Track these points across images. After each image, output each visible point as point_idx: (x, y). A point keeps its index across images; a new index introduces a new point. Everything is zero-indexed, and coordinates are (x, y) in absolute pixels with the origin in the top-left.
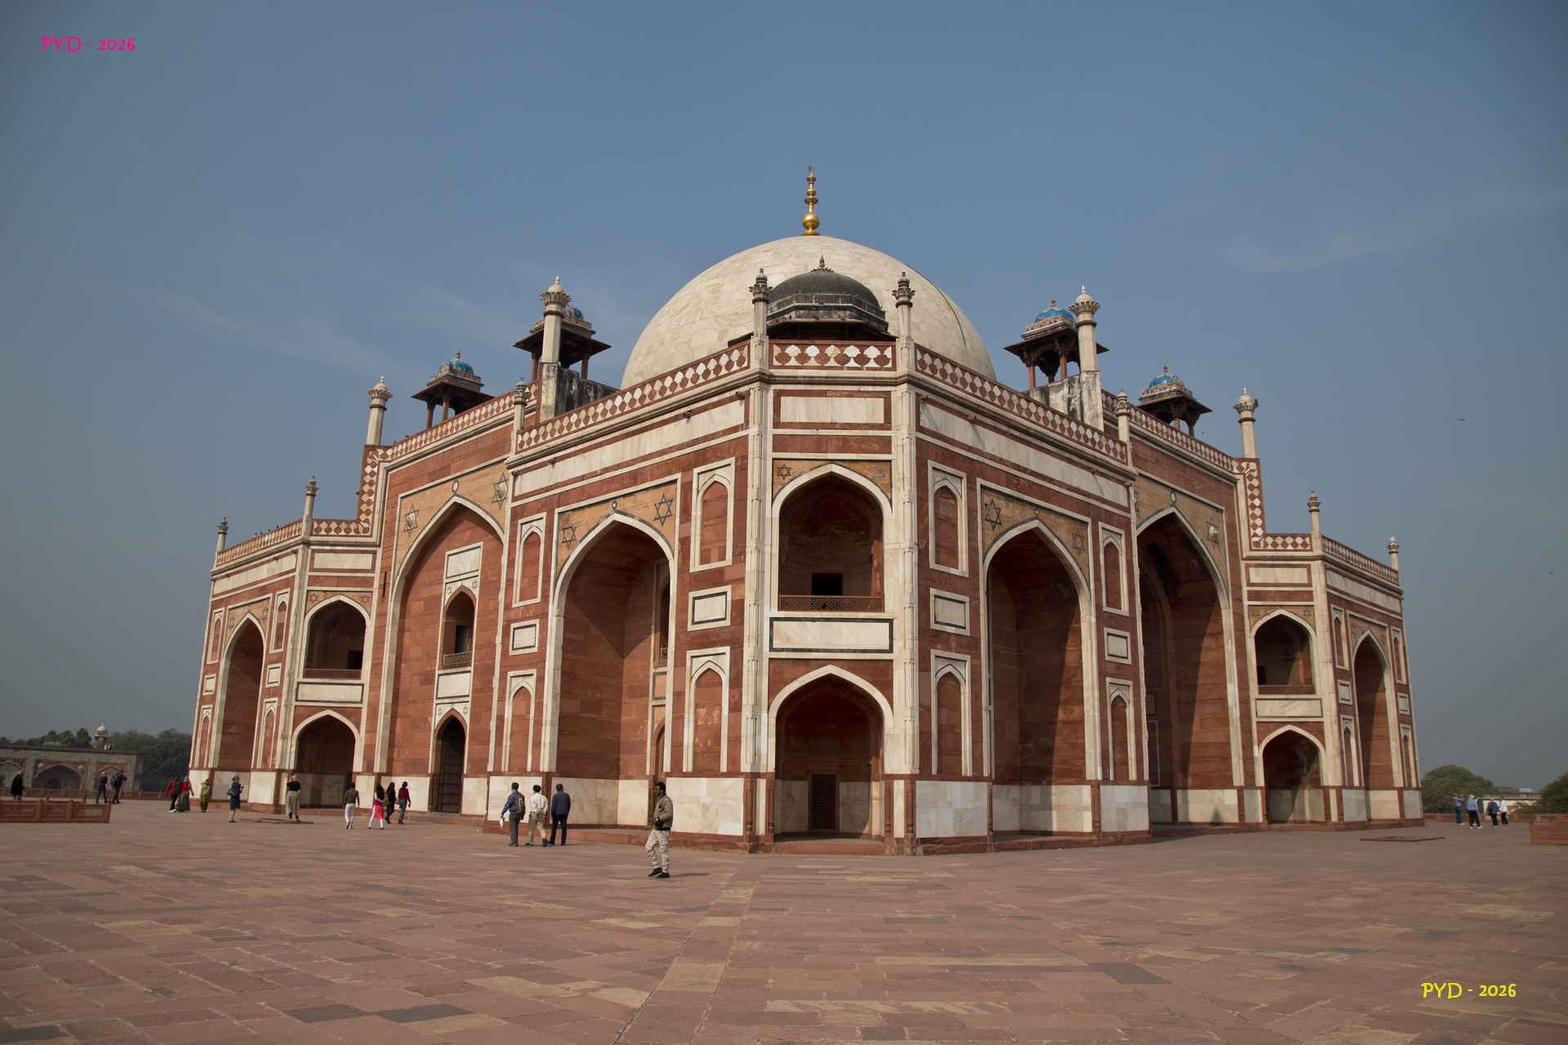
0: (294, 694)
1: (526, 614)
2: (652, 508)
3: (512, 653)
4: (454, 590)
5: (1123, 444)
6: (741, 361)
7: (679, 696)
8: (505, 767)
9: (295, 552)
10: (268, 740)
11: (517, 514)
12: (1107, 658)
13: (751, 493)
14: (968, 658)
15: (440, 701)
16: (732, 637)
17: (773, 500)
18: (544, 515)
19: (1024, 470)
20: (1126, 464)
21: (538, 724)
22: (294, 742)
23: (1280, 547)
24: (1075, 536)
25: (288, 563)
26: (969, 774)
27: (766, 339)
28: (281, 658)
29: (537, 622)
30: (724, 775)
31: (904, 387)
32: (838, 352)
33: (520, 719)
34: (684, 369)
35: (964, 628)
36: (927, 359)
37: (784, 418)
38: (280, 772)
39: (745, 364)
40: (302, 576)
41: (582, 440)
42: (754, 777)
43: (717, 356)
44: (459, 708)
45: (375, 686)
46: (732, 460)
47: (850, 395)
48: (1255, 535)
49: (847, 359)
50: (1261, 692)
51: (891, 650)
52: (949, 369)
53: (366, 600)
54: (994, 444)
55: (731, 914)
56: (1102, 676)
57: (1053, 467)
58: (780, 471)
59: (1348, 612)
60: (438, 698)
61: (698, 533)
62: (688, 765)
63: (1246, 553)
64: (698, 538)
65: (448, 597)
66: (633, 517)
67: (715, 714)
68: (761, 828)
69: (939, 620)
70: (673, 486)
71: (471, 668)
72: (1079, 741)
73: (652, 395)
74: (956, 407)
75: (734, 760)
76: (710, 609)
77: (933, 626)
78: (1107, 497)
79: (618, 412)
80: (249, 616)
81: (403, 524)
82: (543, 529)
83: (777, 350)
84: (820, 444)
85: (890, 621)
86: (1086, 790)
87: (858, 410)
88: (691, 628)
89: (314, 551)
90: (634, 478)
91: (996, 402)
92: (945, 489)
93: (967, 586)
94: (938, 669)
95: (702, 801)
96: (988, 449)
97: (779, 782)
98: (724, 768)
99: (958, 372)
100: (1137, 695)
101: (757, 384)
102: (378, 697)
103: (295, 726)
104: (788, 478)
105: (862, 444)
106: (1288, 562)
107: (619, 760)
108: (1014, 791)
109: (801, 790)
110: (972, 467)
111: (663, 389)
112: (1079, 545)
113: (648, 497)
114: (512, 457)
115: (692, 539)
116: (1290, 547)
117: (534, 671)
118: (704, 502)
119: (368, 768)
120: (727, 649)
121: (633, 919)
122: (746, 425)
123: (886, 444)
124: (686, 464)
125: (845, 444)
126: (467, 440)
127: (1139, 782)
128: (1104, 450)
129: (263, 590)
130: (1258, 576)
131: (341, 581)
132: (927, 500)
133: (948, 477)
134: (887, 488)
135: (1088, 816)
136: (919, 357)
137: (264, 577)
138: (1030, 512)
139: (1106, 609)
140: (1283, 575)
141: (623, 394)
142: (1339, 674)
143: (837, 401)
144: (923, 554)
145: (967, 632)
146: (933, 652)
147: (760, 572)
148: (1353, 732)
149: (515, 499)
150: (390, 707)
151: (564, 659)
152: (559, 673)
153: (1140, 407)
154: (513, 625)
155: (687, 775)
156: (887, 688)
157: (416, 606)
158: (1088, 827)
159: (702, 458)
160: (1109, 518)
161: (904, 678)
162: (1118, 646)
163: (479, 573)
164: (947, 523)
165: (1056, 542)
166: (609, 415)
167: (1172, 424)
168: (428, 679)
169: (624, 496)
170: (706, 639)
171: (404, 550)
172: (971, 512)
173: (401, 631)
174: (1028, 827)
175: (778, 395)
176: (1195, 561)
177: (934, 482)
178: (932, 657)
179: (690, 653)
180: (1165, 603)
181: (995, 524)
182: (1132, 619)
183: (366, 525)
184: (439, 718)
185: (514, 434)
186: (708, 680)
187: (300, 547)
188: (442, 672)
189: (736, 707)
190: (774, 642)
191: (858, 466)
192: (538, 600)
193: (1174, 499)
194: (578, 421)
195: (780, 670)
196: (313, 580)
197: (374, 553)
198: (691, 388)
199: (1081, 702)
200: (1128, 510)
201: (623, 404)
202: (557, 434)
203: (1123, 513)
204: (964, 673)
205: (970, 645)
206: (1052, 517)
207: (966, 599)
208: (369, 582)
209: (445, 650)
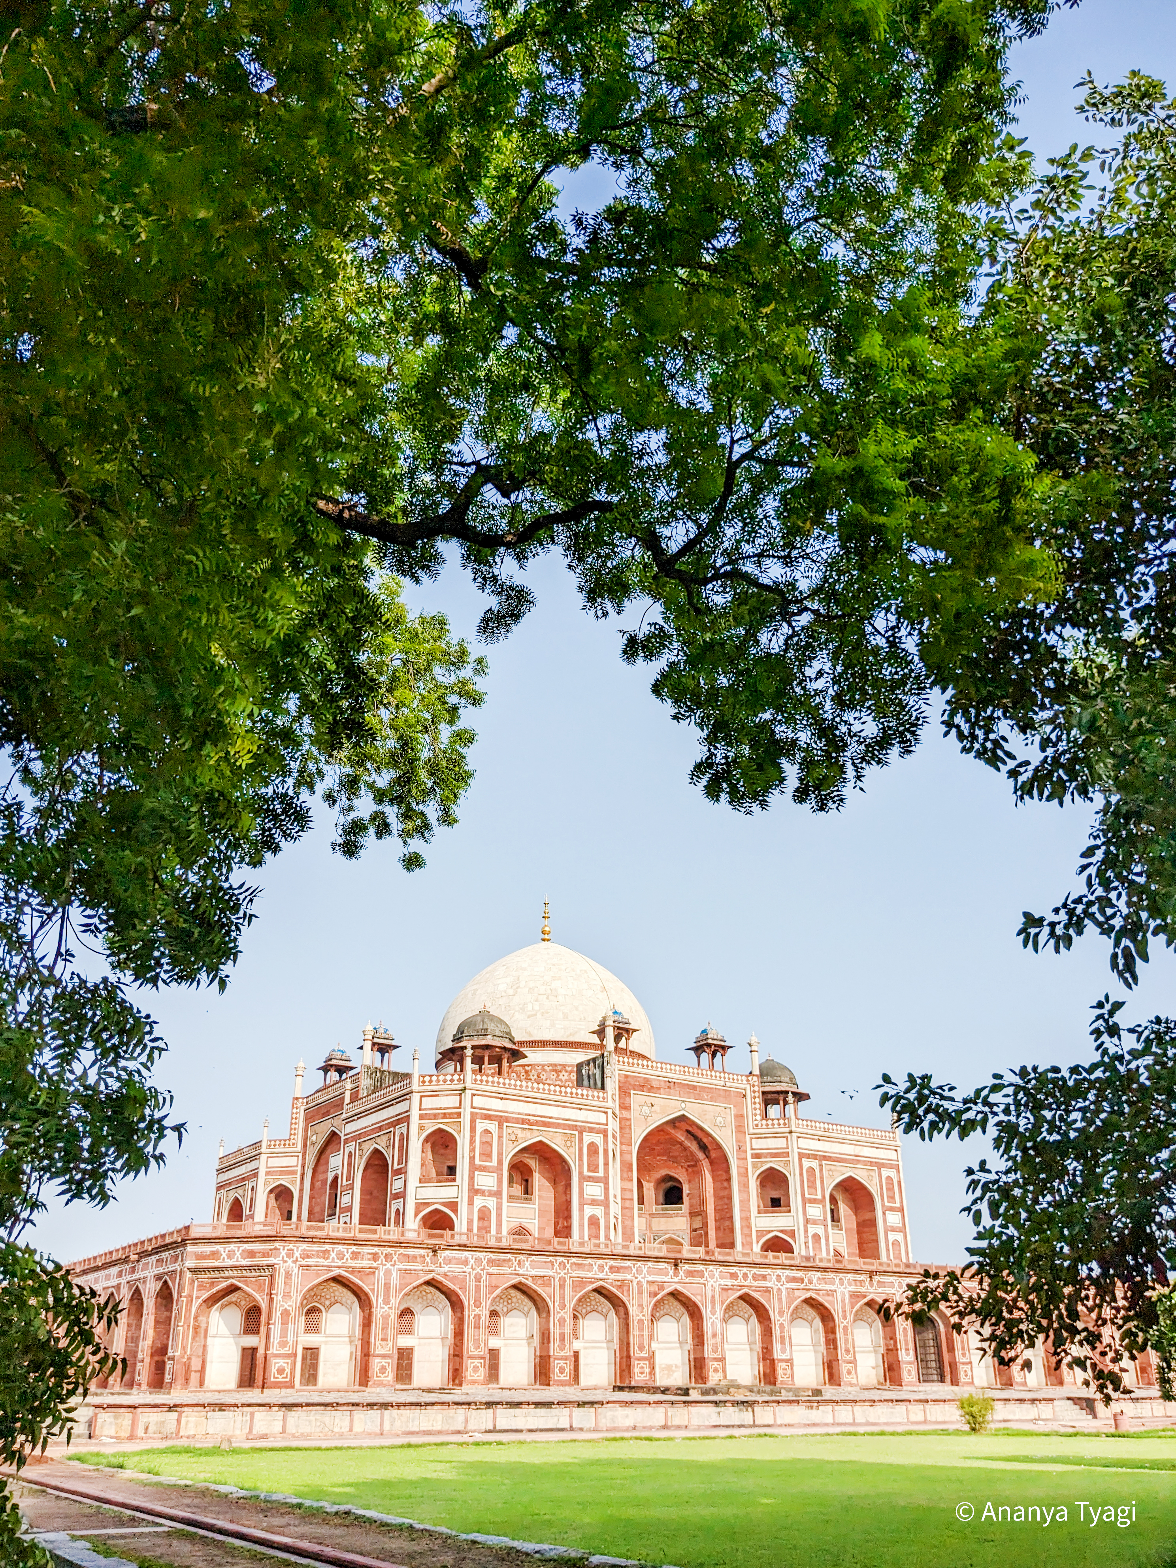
1: (347, 1188)
2: (385, 1142)
3: (342, 1207)
4: (332, 1175)
5: (605, 1092)
6: (409, 1084)
7: (389, 1219)
9: (259, 1158)
11: (345, 1142)
12: (585, 1196)
13: (410, 1138)
14: (495, 1199)
16: (404, 1195)
17: (420, 1138)
18: (354, 1143)
19: (534, 1115)
20: (606, 1102)
23: (770, 1127)
24: (566, 1141)
25: (253, 1164)
29: (351, 1192)
31: (467, 1091)
32: (444, 1078)
35: (494, 1187)
36: (478, 1077)
37: (424, 1107)
39: (410, 1087)
40: (262, 1171)
46: (406, 1124)
47: (448, 1096)
48: (756, 1120)
50: (760, 1212)
51: (458, 1197)
52: (491, 1079)
53: (294, 1182)
54: (514, 1107)
56: (580, 1204)
57: (554, 1111)
58: (421, 1128)
59: (824, 1161)
61: (397, 1152)
63: (751, 1131)
64: (397, 1155)
65: (329, 1179)
66: (380, 1145)
69: (479, 1184)
70: (389, 1134)
73: (386, 1094)
74: (493, 1094)
76: (399, 1184)
77: (477, 1186)
78: (591, 1120)
80: (236, 1194)
81: (311, 1140)
82: (354, 1149)
83: (423, 1079)
84: (435, 1116)
85: (458, 1186)
87: (451, 1102)
88: (393, 1192)
89: (266, 1158)
91: (517, 1088)
92: (487, 1131)
93: (497, 1169)
94: (480, 1202)
96: (509, 1109)
99: (497, 1079)
100: (606, 1213)
101: (414, 1093)
104: (425, 1131)
105: (451, 1115)
106: (775, 1135)
110: (502, 1119)
111: (389, 1091)
112: (569, 1145)
113: (385, 1138)
114: (344, 1116)
115: (395, 1155)
116: (776, 1126)
117: (349, 1214)
120: (402, 1200)
122: (409, 1111)
123: (459, 1115)
124: (394, 1124)
125: (445, 1116)
128: (590, 1098)
129: (243, 1179)
130: (758, 1144)
131: (281, 1173)
132: (476, 1136)
133: (485, 1124)
134: (459, 1132)
136: (474, 1077)
137: (244, 1171)
138: (536, 1133)
139: (584, 1173)
140: (771, 1143)
142: (808, 1201)
143: (443, 1099)
144: (474, 1158)
145: (494, 1189)
146: (475, 1197)
147: (412, 1170)
148: (823, 1236)
149: (345, 1135)
154: (343, 1193)
156: (455, 1211)
157: (318, 1184)
159: (399, 1122)
160: (591, 1130)
161: (463, 1208)
164: (488, 1144)
165: (554, 1145)
169: (377, 1136)
170: (397, 1196)
171: (312, 1154)
172: (501, 1137)
173: (311, 1198)
175: (422, 1098)
177: (480, 1128)
178: (475, 1199)
179: (392, 1201)
181: (514, 1141)
183: (293, 1141)
185: (345, 1103)
186: (398, 1212)
187: (261, 1155)
188: (329, 1220)
189: (403, 1222)
190: (418, 1196)
191: (449, 1124)
192: (352, 1181)
193: (683, 1106)
195: (419, 1207)
196: (268, 1173)
197: (298, 1156)
198: (396, 1093)
199: (571, 1217)
200: (607, 1124)
202: (359, 1107)
203: (603, 1127)
204: (493, 1205)
205: (496, 1193)
206: (551, 1134)
207: (496, 1174)
208: (295, 1172)
209: (329, 1207)
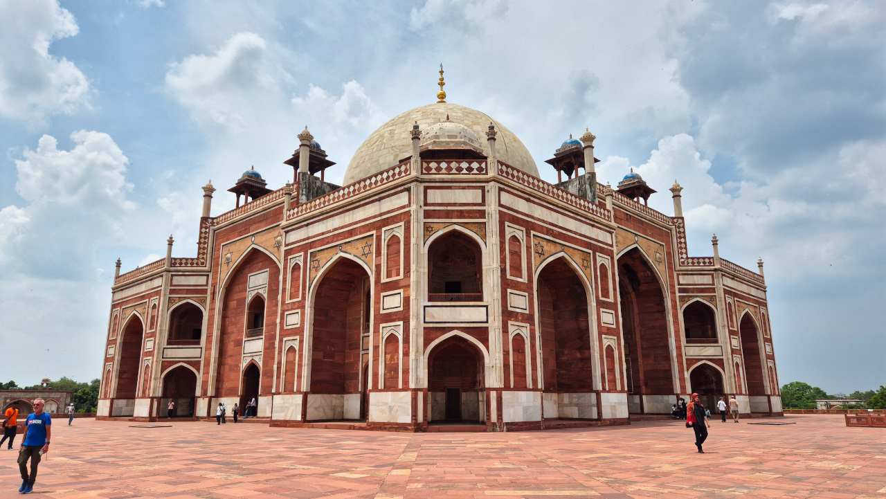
0: (161, 354)
1: (292, 306)
2: (361, 249)
3: (285, 328)
4: (253, 295)
5: (609, 211)
6: (406, 171)
7: (376, 348)
8: (281, 389)
9: (162, 276)
10: (145, 381)
11: (288, 253)
12: (603, 325)
13: (413, 241)
14: (528, 325)
15: (245, 355)
16: (404, 316)
17: (424, 244)
18: (302, 253)
19: (556, 226)
20: (611, 221)
21: (300, 366)
22: (162, 381)
23: (696, 264)
24: (583, 260)
25: (157, 282)
26: (531, 387)
27: (419, 159)
28: (153, 335)
29: (299, 311)
30: (400, 390)
31: (492, 183)
32: (457, 165)
33: (290, 363)
34: (376, 176)
35: (526, 309)
36: (504, 168)
37: (429, 201)
38: (152, 398)
39: (408, 173)
40: (165, 289)
41: (322, 214)
42: (416, 391)
43: (393, 169)
44: (256, 359)
45: (208, 349)
46: (402, 223)
47: (464, 188)
48: (682, 258)
49: (462, 169)
50: (687, 342)
51: (487, 322)
52: (515, 173)
53: (203, 301)
54: (539, 212)
55: (405, 468)
56: (600, 334)
57: (571, 224)
58: (428, 229)
59: (736, 299)
60: (244, 354)
61: (386, 262)
62: (381, 385)
63: (678, 268)
64: (386, 264)
65: (250, 298)
66: (350, 254)
67: (396, 357)
68: (420, 419)
69: (512, 305)
70: (371, 238)
71: (263, 337)
72: (589, 369)
73: (359, 190)
74: (519, 193)
75: (406, 382)
76: (392, 302)
77: (510, 309)
78: (600, 239)
79: (341, 198)
80: (135, 312)
81: (224, 260)
82: (302, 261)
83: (425, 165)
84: (448, 214)
85: (487, 307)
86: (593, 396)
87: (469, 196)
88: (382, 312)
89: (172, 275)
90: (351, 233)
91: (541, 190)
92: (514, 237)
93: (527, 288)
94: (513, 330)
95: (389, 404)
96: (536, 215)
97: (430, 393)
98: (400, 386)
99: (520, 175)
100: (619, 344)
101: (414, 183)
102: (210, 354)
103: (162, 372)
104: (432, 233)
105: (470, 214)
106: (700, 273)
107: (344, 383)
108: (554, 396)
109: (441, 397)
110: (529, 225)
111: (365, 186)
112: (586, 265)
113: (360, 245)
114: (284, 223)
115: (382, 265)
116: (702, 264)
117: (298, 337)
118: (388, 246)
119: (204, 394)
120: (401, 323)
121: (353, 472)
122: (409, 205)
123: (483, 214)
124: (378, 226)
125: (461, 214)
126: (259, 214)
127: (622, 391)
128: (599, 215)
129: (143, 297)
130: (683, 280)
131: (188, 291)
132: (505, 243)
133: (516, 230)
134: (484, 237)
135: (595, 409)
136: (500, 167)
137: (144, 290)
138: (559, 248)
139: (601, 298)
140: (698, 280)
141: (344, 189)
142: (732, 333)
143: (457, 191)
144: (503, 271)
145: (527, 312)
146: (510, 322)
147: (418, 283)
148: (740, 364)
149: (286, 245)
150: (217, 359)
151: (314, 330)
152: (311, 338)
153: (617, 191)
154: (286, 313)
155: (381, 391)
156: (485, 341)
157: (233, 304)
158: (595, 416)
159: (386, 222)
160: (602, 250)
161: (495, 336)
162: (608, 318)
163: (267, 285)
164: (516, 255)
165: (574, 263)
166: (336, 200)
167: (635, 199)
168: (239, 343)
169: (345, 243)
170: (389, 318)
171: (224, 274)
172: (529, 248)
173: (224, 317)
174: (562, 416)
175: (426, 188)
176: (649, 273)
177: (509, 233)
178: (509, 325)
179: (382, 325)
180: (633, 295)
181: (540, 254)
182: (615, 304)
183: (203, 261)
184: (245, 365)
185: (285, 210)
186: (392, 339)
187: (164, 273)
188: (247, 339)
189: (406, 354)
190: (426, 318)
191: (469, 226)
192: (300, 299)
193: (636, 239)
194: (320, 203)
195: (430, 333)
196: (172, 292)
197: (208, 276)
198: (380, 186)
199: (589, 348)
200: (612, 246)
201: (344, 194)
202: (308, 211)
203: (610, 248)
204: (525, 333)
205: (529, 319)
206: (571, 250)
207: (526, 294)
208: (205, 291)
209: (248, 327)
